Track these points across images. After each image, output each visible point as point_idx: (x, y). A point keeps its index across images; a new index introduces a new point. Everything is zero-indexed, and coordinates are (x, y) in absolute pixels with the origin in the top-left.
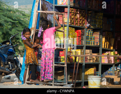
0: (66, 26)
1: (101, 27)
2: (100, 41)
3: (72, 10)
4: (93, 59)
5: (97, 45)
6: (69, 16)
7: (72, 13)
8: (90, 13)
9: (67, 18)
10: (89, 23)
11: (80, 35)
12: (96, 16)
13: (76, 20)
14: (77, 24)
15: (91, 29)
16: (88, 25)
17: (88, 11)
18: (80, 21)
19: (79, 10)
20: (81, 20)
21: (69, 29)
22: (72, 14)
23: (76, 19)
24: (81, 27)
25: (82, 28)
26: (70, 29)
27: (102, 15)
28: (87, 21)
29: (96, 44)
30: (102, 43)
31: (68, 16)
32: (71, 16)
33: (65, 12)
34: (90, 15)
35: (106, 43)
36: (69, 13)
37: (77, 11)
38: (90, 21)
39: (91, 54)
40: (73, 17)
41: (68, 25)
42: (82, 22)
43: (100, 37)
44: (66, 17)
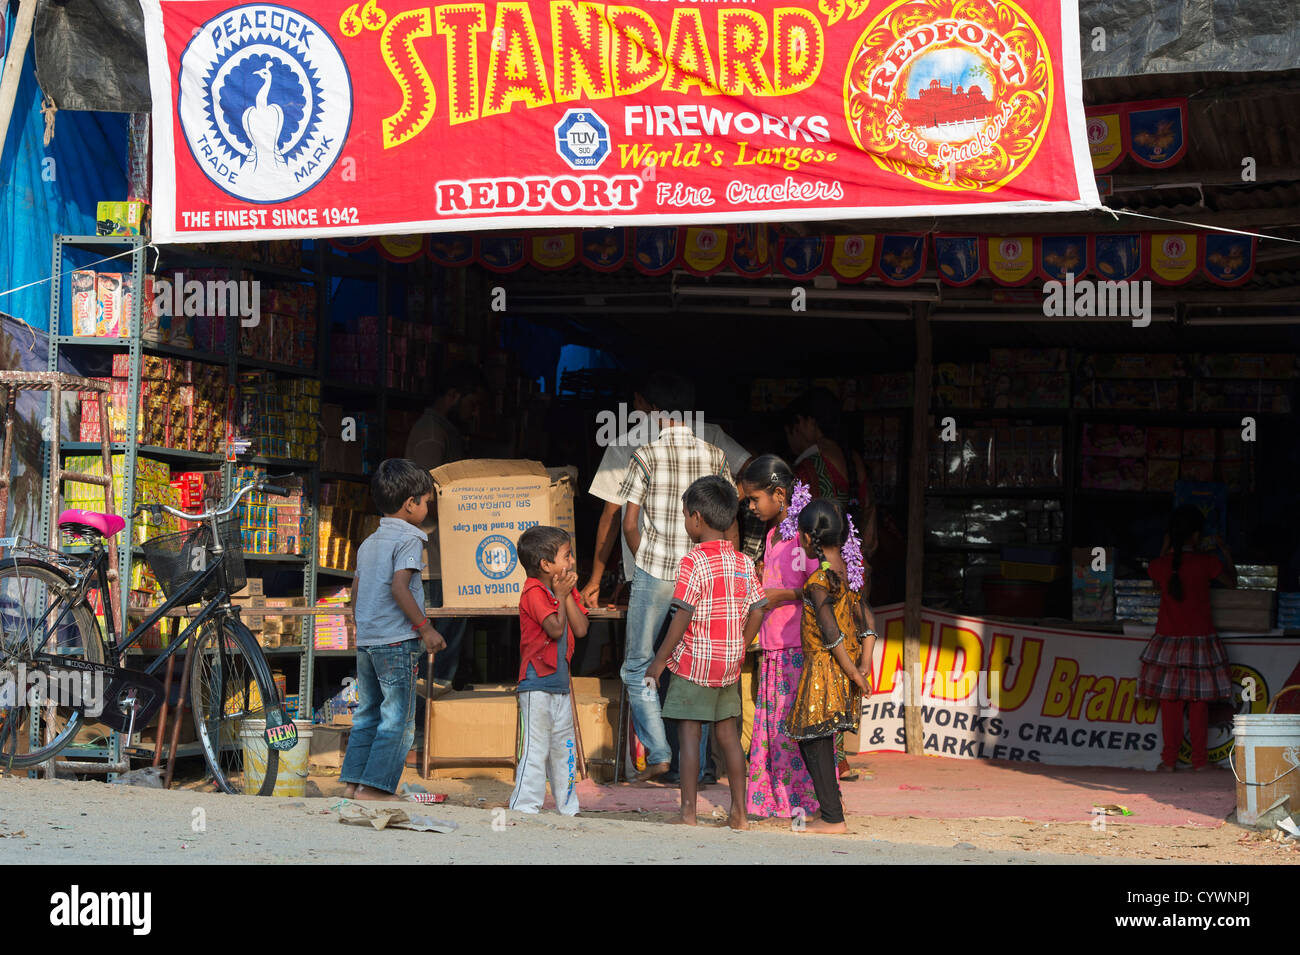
0: (122, 452)
1: (314, 456)
2: (308, 532)
3: (155, 366)
4: (271, 627)
5: (291, 552)
6: (138, 395)
7: (155, 380)
8: (252, 383)
9: (124, 410)
10: (244, 434)
11: (197, 498)
12: (285, 398)
13: (176, 420)
14: (181, 439)
15: (257, 465)
16: (242, 445)
17: (243, 368)
18: (199, 422)
19: (189, 363)
20: (201, 417)
21: (136, 466)
22: (155, 385)
23: (178, 414)
24: (201, 456)
25: (209, 461)
26: (142, 467)
27: (317, 392)
28: (236, 422)
29: (283, 547)
30: (318, 542)
31: (133, 396)
32: (146, 398)
33: (116, 377)
34: (251, 390)
35: (337, 541)
36: (134, 384)
37: (180, 370)
38: (254, 423)
39: (258, 604)
40: (157, 401)
41: (132, 447)
42: (210, 429)
43: (303, 511)
44: (121, 404)
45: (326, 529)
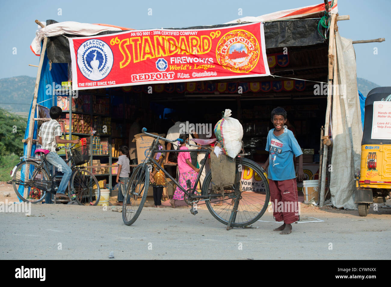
0: (68, 134)
1: (110, 134)
2: (109, 150)
3: (75, 116)
4: (102, 170)
5: (106, 154)
6: (71, 122)
7: (75, 119)
8: (96, 119)
9: (69, 125)
10: (95, 129)
11: (85, 143)
12: (104, 122)
13: (80, 127)
14: (81, 131)
15: (98, 136)
16: (94, 132)
17: (94, 116)
18: (85, 127)
19: (82, 115)
20: (85, 126)
21: (71, 137)
22: (75, 120)
23: (80, 126)
24: (85, 134)
25: (87, 135)
26: (73, 137)
27: (110, 120)
28: (93, 127)
29: (104, 153)
30: (112, 151)
31: (70, 122)
32: (73, 123)
33: (67, 119)
34: (96, 120)
35: (116, 151)
36: (71, 119)
37: (80, 116)
38: (97, 127)
39: (99, 165)
40: (76, 123)
41: (70, 133)
42: (87, 129)
43: (108, 145)
44: (68, 124)
45: (113, 149)
